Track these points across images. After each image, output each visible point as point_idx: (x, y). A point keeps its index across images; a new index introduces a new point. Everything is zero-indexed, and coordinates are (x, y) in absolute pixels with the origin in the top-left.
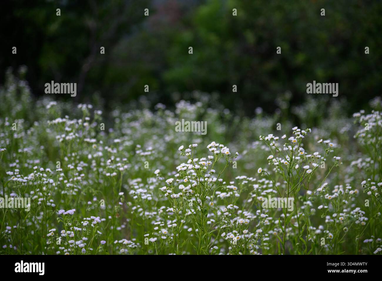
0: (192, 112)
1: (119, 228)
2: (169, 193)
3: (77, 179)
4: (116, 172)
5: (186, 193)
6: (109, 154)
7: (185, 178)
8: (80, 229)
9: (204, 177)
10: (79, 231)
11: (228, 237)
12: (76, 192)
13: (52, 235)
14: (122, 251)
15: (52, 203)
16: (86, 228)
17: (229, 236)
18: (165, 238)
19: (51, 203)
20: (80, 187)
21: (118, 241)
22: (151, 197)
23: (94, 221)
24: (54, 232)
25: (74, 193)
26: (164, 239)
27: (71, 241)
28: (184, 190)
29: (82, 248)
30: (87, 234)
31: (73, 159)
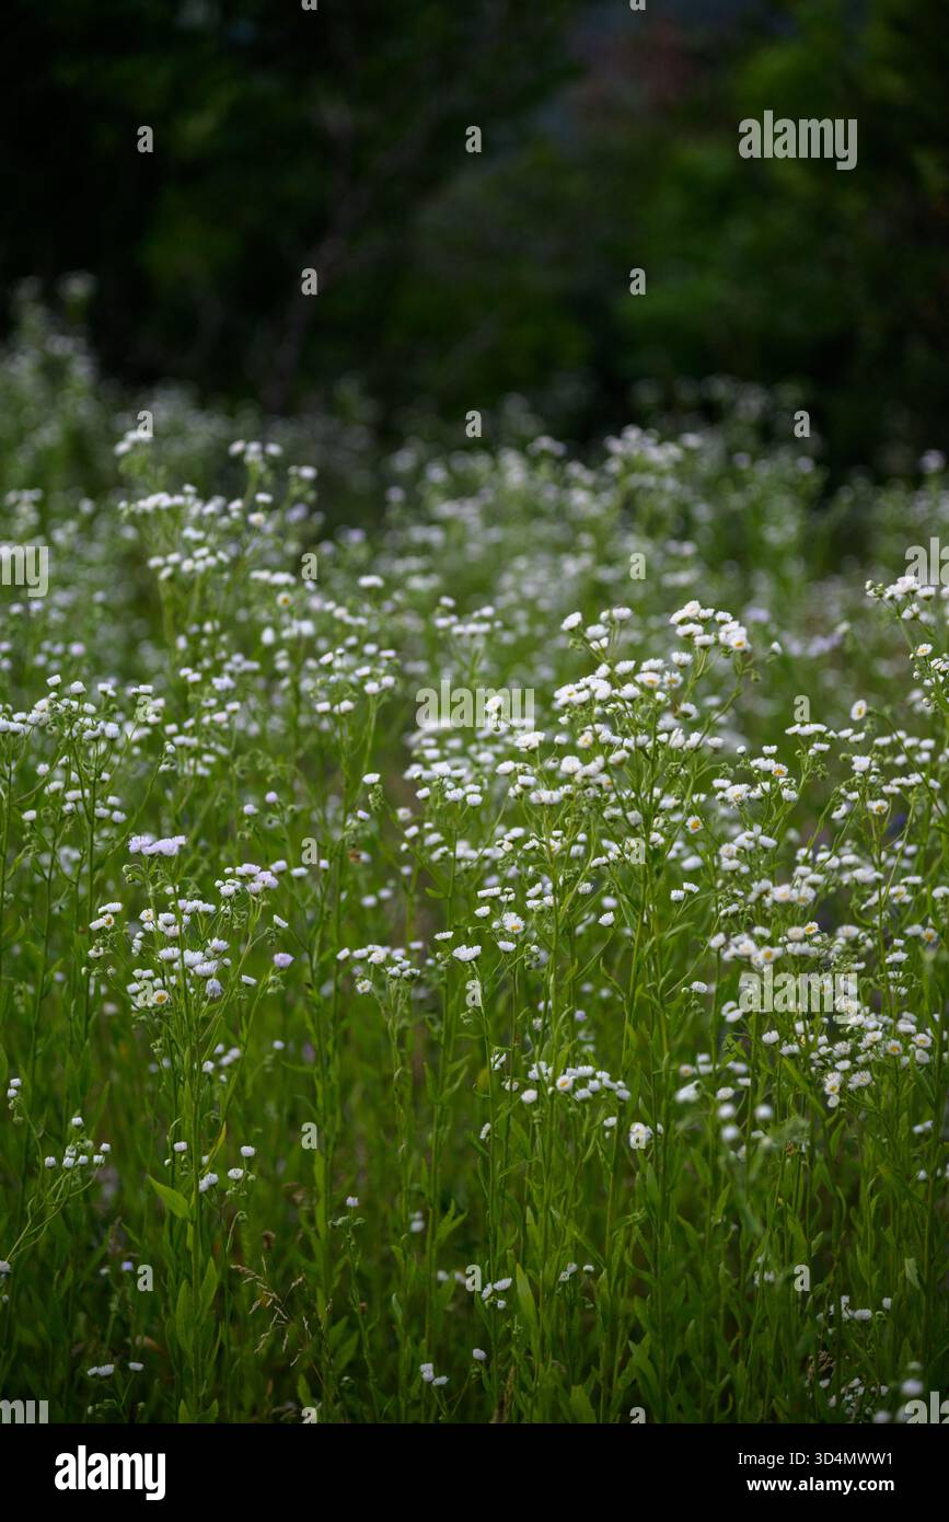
0: (666, 466)
1: (369, 901)
2: (526, 787)
3: (212, 721)
4: (351, 699)
5: (586, 787)
6: (337, 630)
7: (582, 733)
8: (211, 908)
9: (655, 729)
10: (207, 914)
11: (732, 951)
12: (207, 765)
13: (109, 927)
14: (363, 988)
15: (113, 808)
16: (233, 905)
17: (737, 946)
18: (510, 946)
19: (111, 807)
20: (223, 751)
21: (351, 951)
22: (481, 793)
23: (253, 881)
24: (114, 914)
25: (201, 770)
26: (507, 953)
27: (170, 950)
28: (578, 778)
29: (207, 978)
30: (235, 927)
31: (204, 642)
